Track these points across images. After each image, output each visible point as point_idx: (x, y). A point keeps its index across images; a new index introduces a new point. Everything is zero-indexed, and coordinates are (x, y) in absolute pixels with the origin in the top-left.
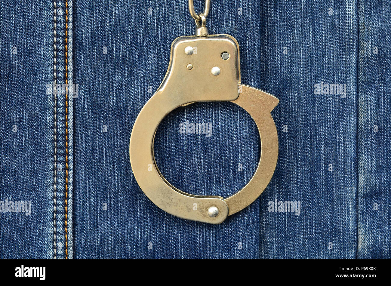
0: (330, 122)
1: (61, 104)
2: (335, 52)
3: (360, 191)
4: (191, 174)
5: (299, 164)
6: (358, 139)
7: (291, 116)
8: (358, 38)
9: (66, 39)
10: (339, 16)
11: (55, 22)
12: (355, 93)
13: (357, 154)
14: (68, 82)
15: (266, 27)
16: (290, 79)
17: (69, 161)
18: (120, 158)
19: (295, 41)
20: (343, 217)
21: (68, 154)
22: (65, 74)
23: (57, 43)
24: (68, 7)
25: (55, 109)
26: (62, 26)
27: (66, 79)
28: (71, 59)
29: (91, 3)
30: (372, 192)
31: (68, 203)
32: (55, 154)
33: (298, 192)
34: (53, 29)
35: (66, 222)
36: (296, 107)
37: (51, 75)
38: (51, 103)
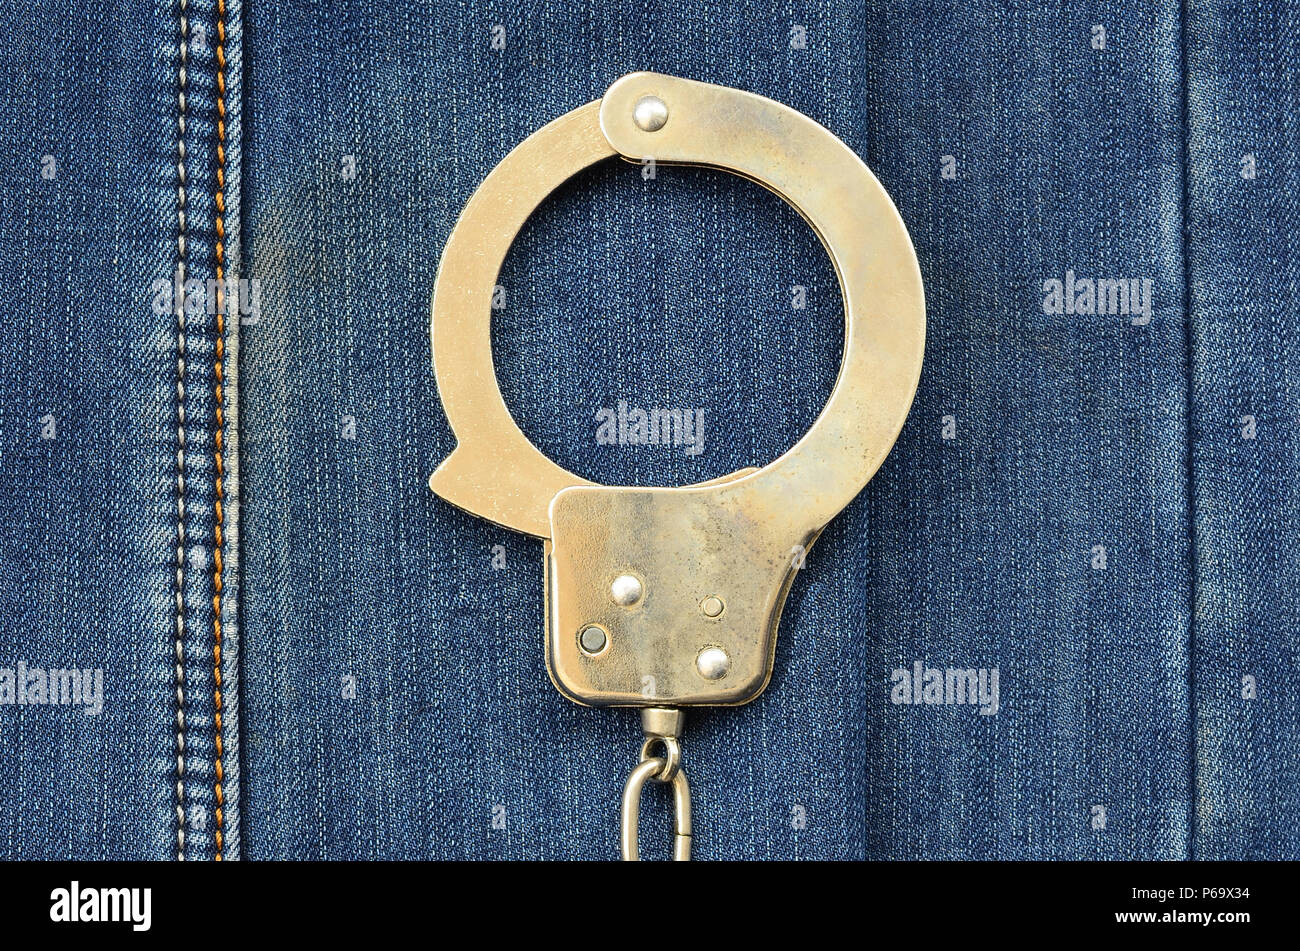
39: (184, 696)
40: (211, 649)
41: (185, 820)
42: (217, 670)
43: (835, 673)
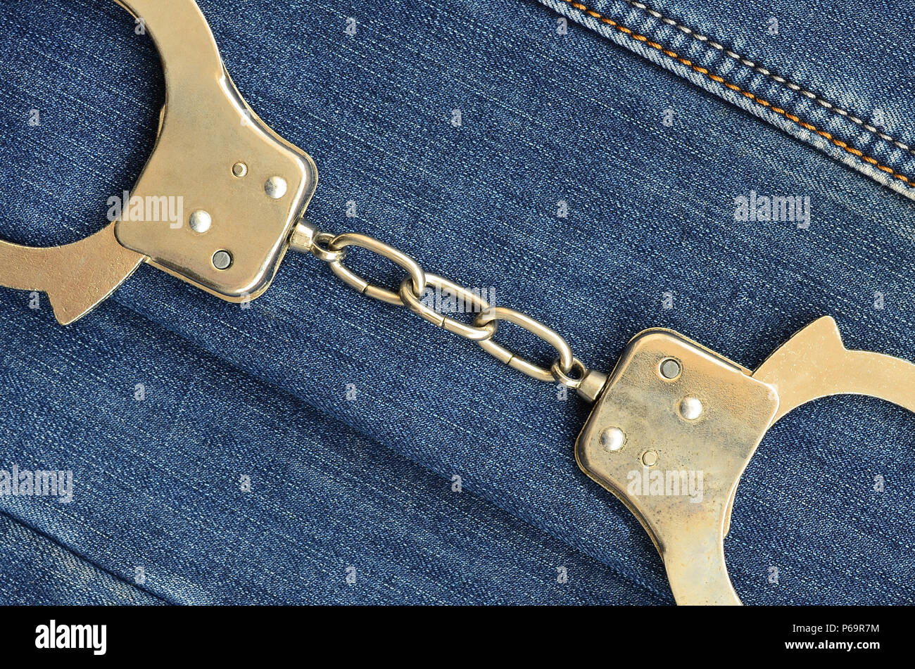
2: (103, 503)
10: (176, 553)
15: (238, 382)
16: (97, 374)
29: (494, 29)
39: (777, 81)
40: (798, 116)
41: (696, 38)
42: (782, 112)
43: (563, 516)
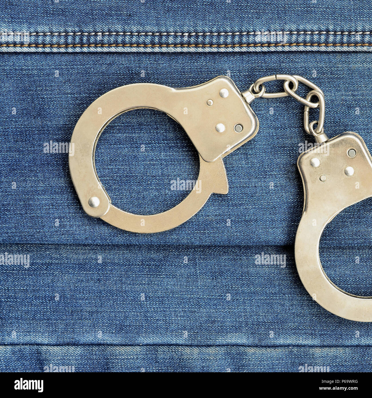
0: (115, 316)
1: (134, 39)
2: (188, 321)
3: (44, 348)
4: (61, 173)
5: (72, 285)
6: (97, 345)
7: (122, 277)
8: (202, 346)
9: (201, 46)
10: (224, 326)
11: (219, 34)
12: (145, 342)
13: (82, 345)
14: (157, 47)
15: (214, 250)
16: (160, 275)
17: (75, 47)
18: (78, 100)
19: (199, 281)
20: (17, 330)
21: (82, 47)
22: (166, 44)
23: (197, 36)
24: (234, 47)
25: (129, 33)
26: (214, 41)
27: (160, 46)
28: (181, 51)
29: (238, 70)
30: (43, 360)
31: (32, 47)
32: (82, 34)
33: (43, 283)
34: (211, 32)
35: (12, 45)
36: (131, 281)
37: (164, 30)
38: (135, 29)
39: (353, 34)
40: (367, 43)
41: (314, 34)
42: (361, 44)
43: (359, 236)
